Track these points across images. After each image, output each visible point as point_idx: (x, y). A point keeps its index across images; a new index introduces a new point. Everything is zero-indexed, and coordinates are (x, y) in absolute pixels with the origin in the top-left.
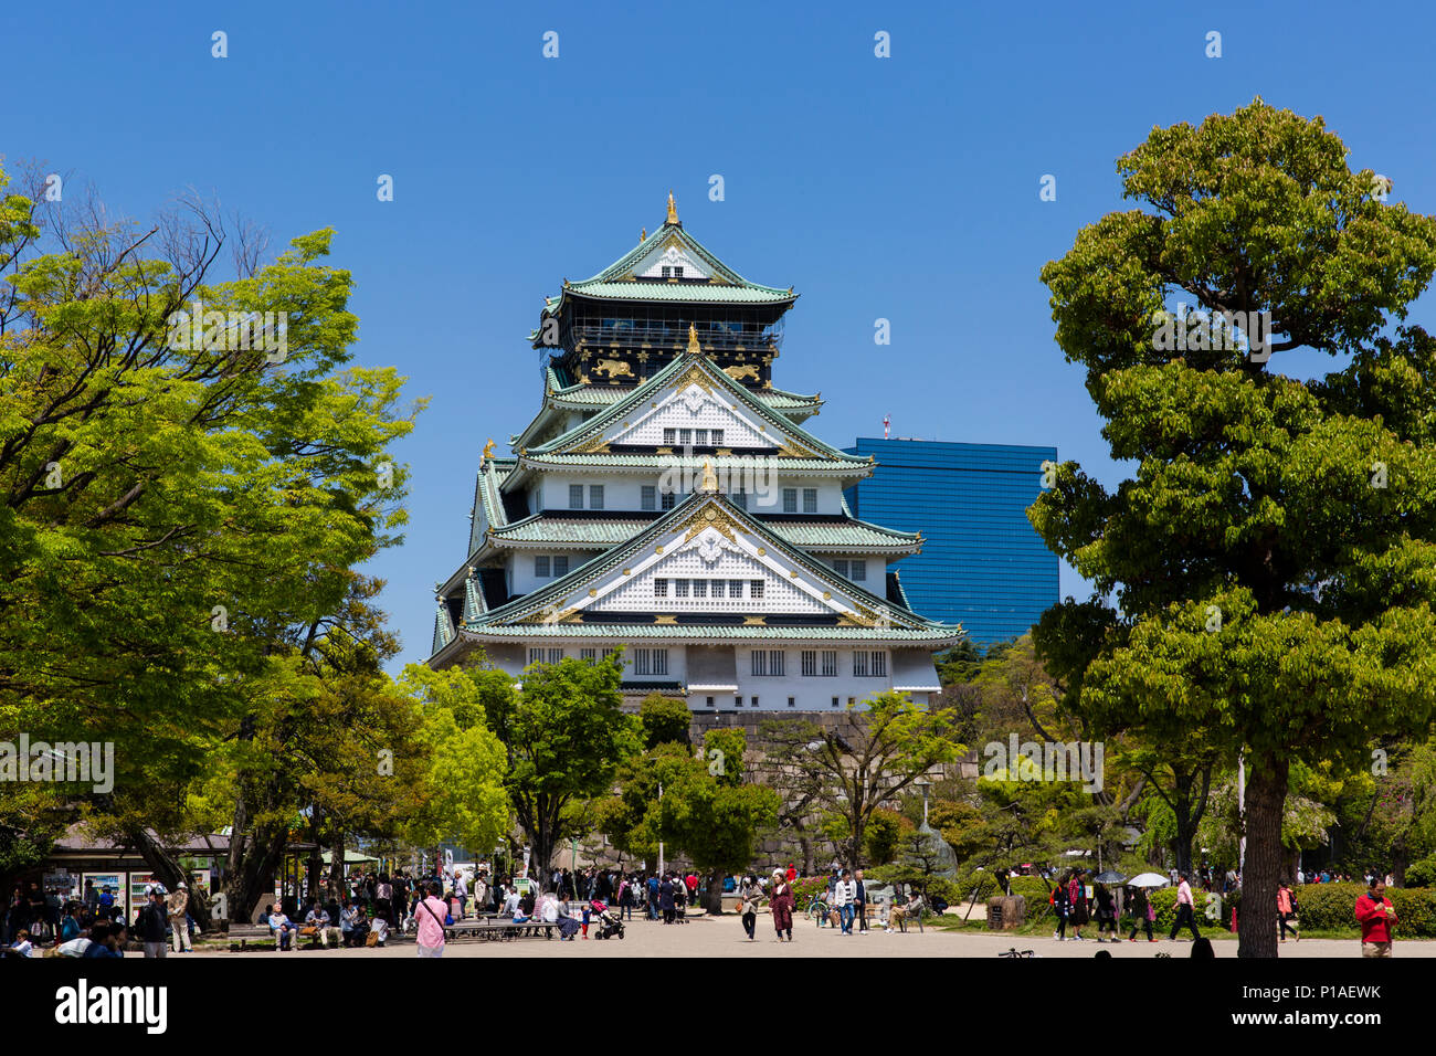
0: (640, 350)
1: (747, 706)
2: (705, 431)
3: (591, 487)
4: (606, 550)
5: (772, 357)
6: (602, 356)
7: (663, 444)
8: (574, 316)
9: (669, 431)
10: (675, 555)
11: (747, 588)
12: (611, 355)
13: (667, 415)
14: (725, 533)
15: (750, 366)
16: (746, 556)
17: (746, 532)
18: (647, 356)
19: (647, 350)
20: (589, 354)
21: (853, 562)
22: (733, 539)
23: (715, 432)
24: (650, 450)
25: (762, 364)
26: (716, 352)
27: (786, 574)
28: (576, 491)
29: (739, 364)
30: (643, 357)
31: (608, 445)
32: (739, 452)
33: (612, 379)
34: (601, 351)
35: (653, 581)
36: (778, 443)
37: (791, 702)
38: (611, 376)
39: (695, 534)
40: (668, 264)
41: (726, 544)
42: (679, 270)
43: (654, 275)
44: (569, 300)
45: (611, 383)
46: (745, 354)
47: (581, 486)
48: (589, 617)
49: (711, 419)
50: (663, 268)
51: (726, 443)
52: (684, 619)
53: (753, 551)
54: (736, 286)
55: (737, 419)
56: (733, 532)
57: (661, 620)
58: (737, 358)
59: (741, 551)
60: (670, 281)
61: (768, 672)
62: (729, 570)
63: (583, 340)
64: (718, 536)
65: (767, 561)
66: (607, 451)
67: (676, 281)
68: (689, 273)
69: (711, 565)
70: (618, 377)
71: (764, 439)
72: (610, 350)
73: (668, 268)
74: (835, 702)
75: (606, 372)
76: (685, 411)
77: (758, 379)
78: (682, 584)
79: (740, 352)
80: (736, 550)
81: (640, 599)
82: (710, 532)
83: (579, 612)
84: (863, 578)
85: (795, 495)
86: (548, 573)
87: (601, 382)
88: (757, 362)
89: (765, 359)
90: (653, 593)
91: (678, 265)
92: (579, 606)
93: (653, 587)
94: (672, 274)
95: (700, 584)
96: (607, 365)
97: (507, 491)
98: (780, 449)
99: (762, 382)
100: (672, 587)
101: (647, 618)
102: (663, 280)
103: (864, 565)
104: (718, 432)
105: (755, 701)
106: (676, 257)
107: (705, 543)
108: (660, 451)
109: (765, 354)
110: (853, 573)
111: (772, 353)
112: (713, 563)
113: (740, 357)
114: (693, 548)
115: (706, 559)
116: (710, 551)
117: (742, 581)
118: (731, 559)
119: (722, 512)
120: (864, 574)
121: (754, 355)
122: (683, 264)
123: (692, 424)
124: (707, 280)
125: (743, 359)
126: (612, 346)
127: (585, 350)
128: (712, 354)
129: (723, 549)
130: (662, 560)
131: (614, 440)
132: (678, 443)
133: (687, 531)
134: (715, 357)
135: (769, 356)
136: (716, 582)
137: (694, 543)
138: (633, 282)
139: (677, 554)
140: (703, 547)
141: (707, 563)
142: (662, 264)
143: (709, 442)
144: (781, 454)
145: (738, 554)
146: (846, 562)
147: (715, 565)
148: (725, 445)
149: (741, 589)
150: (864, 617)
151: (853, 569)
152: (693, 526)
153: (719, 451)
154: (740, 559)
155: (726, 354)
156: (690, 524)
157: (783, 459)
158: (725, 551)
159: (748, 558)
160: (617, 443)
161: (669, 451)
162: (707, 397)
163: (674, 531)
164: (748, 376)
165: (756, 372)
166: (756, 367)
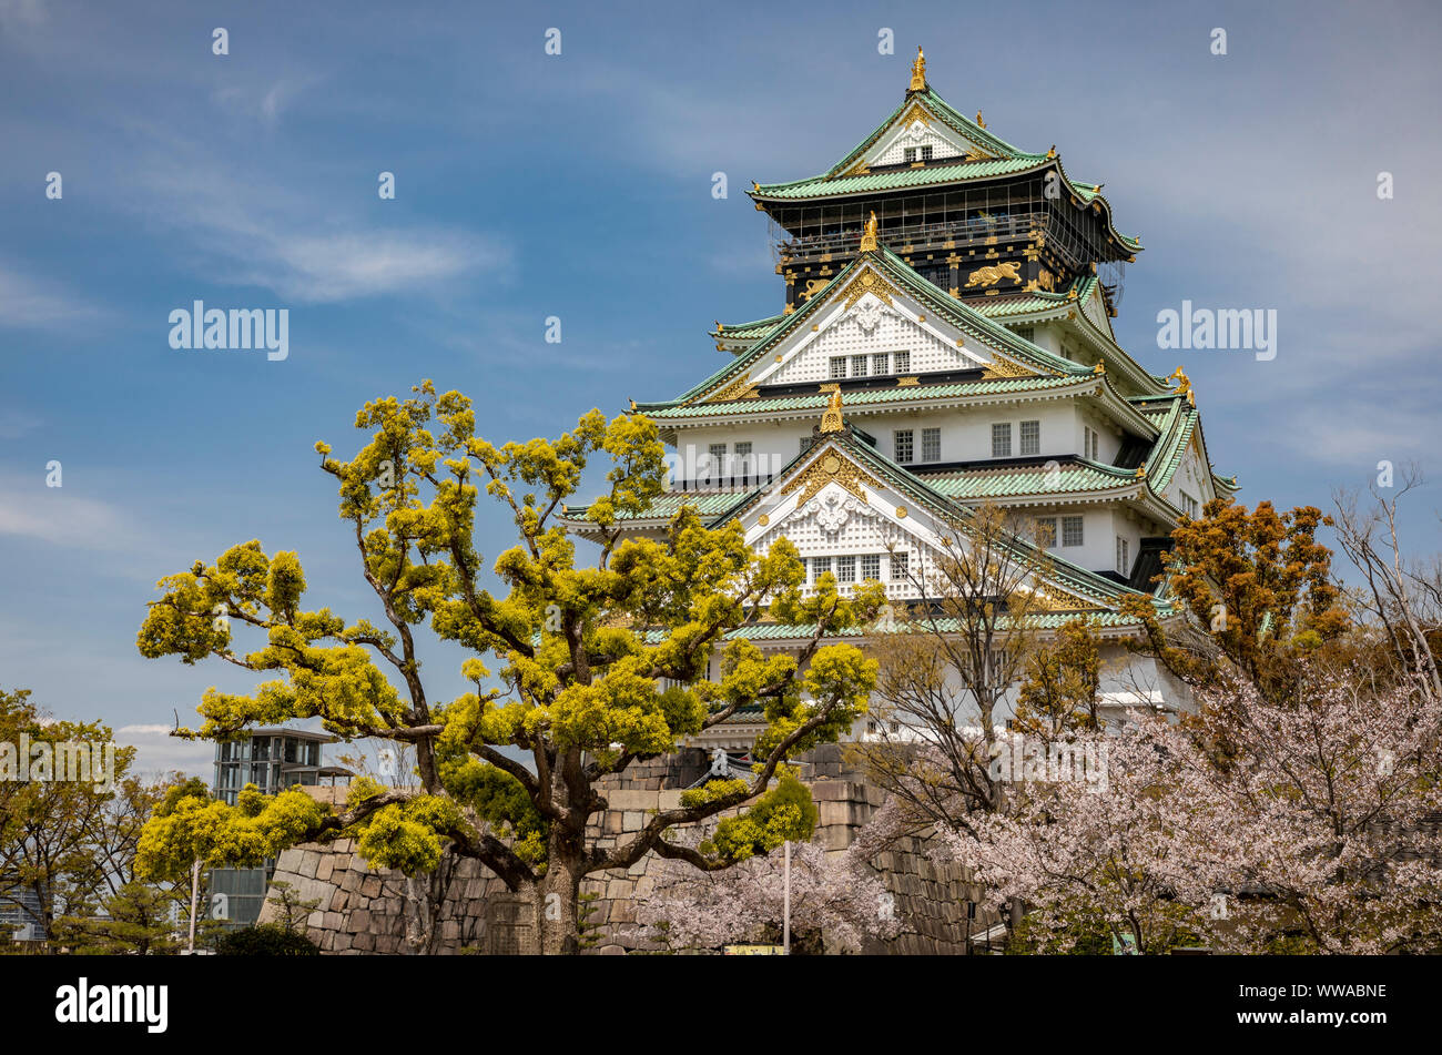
2: (885, 355)
6: (809, 276)
7: (829, 378)
9: (838, 361)
10: (785, 525)
11: (885, 567)
12: (821, 273)
13: (833, 340)
14: (852, 488)
15: (1007, 264)
16: (880, 520)
17: (881, 486)
20: (794, 276)
21: (1064, 520)
22: (863, 498)
23: (898, 355)
24: (811, 388)
26: (959, 251)
27: (936, 542)
29: (993, 263)
31: (756, 387)
32: (927, 379)
34: (808, 270)
36: (982, 361)
39: (811, 494)
40: (912, 145)
41: (854, 504)
42: (927, 150)
43: (895, 161)
46: (1000, 248)
49: (890, 337)
50: (906, 151)
51: (915, 368)
53: (889, 510)
54: (999, 160)
55: (927, 334)
56: (863, 487)
57: (768, 617)
58: (988, 256)
59: (874, 514)
60: (914, 166)
62: (860, 541)
63: (786, 258)
64: (842, 494)
65: (909, 524)
66: (755, 394)
67: (922, 165)
68: (941, 151)
69: (832, 536)
71: (964, 358)
72: (817, 266)
73: (914, 150)
76: (857, 331)
77: (1020, 280)
79: (991, 246)
80: (866, 512)
82: (833, 489)
84: (1080, 542)
85: (1009, 432)
88: (1018, 257)
89: (1026, 252)
91: (924, 143)
95: (821, 562)
96: (818, 286)
98: (986, 369)
99: (1021, 284)
102: (905, 166)
103: (1081, 523)
104: (903, 355)
105: (896, 726)
106: (921, 134)
107: (825, 506)
108: (824, 389)
109: (1024, 245)
110: (1064, 536)
111: (1034, 242)
112: (837, 533)
113: (992, 254)
114: (810, 514)
115: (827, 528)
116: (832, 519)
117: (878, 556)
118: (861, 526)
119: (847, 460)
120: (1081, 535)
121: (1010, 249)
122: (931, 141)
123: (868, 347)
124: (963, 158)
125: (997, 255)
126: (821, 260)
127: (789, 271)
128: (953, 254)
129: (850, 512)
130: (768, 534)
131: (765, 381)
132: (849, 375)
133: (801, 490)
134: (958, 259)
135: (1031, 246)
136: (843, 560)
137: (810, 507)
138: (865, 176)
139: (789, 524)
140: (822, 511)
141: (829, 533)
142: (904, 145)
143: (891, 372)
144: (987, 376)
145: (871, 518)
146: (1054, 520)
147: (840, 536)
148: (911, 372)
149: (878, 567)
150: (1049, 598)
151: (1065, 530)
152: (809, 483)
153: (902, 380)
154: (874, 525)
155: (972, 253)
156: (804, 482)
157: (989, 382)
158: (853, 515)
159: (884, 523)
160: (768, 384)
161: (835, 388)
162: (886, 309)
163: (783, 492)
164: (1004, 279)
165: (1016, 271)
166: (1016, 265)
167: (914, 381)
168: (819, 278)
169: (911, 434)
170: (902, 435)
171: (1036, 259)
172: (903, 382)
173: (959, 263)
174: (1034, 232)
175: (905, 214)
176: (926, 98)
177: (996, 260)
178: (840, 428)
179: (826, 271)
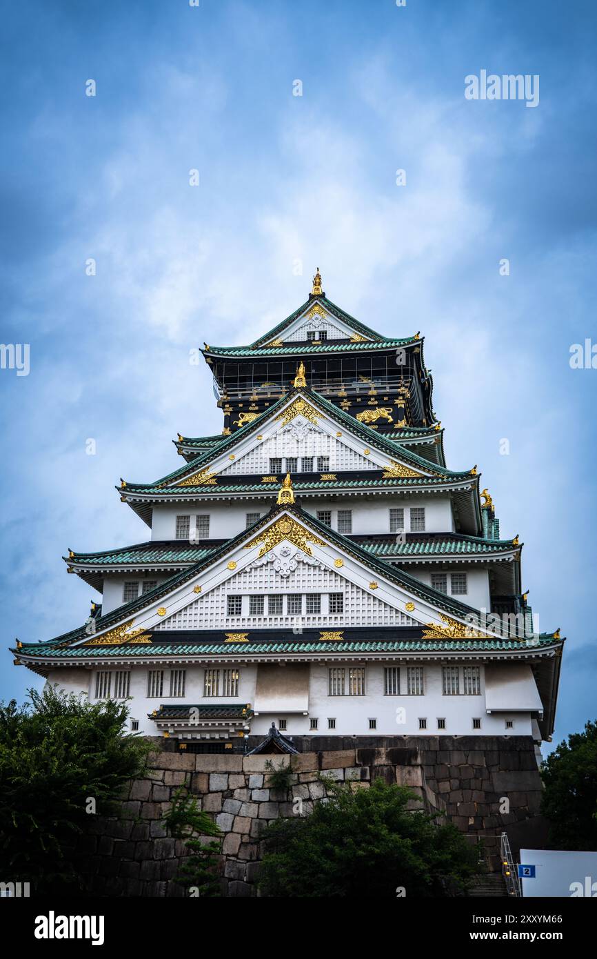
1: (323, 730)
2: (311, 459)
3: (198, 517)
4: (178, 571)
6: (241, 410)
7: (268, 473)
9: (275, 461)
10: (248, 570)
11: (325, 602)
13: (272, 446)
14: (301, 546)
15: (383, 409)
16: (322, 568)
20: (231, 409)
21: (453, 575)
22: (309, 552)
23: (320, 458)
24: (255, 479)
25: (395, 406)
26: (349, 398)
27: (365, 585)
28: (183, 521)
31: (214, 477)
32: (342, 476)
34: (241, 405)
35: (225, 598)
36: (383, 465)
37: (373, 724)
39: (270, 547)
40: (313, 329)
41: (303, 557)
42: (323, 334)
43: (300, 340)
44: (209, 361)
46: (379, 397)
47: (188, 517)
48: (158, 637)
49: (315, 446)
50: (308, 333)
51: (333, 468)
52: (255, 636)
53: (330, 562)
54: (374, 342)
55: (342, 444)
56: (309, 545)
57: (232, 638)
58: (370, 403)
59: (317, 564)
60: (314, 343)
61: (347, 692)
62: (305, 583)
63: (225, 397)
64: (294, 549)
65: (345, 572)
66: (213, 482)
67: (320, 343)
68: (333, 334)
69: (286, 579)
71: (370, 462)
72: (250, 404)
73: (314, 333)
74: (423, 723)
76: (291, 441)
77: (391, 420)
78: (256, 599)
79: (373, 396)
80: (311, 562)
81: (212, 616)
82: (286, 544)
83: (146, 632)
84: (465, 592)
85: (402, 515)
89: (397, 402)
90: (225, 611)
91: (321, 329)
92: (147, 625)
93: (225, 604)
95: (275, 598)
96: (247, 417)
98: (386, 471)
100: (246, 603)
101: (217, 637)
102: (307, 343)
103: (465, 579)
104: (324, 459)
105: (332, 723)
106: (319, 323)
107: (279, 557)
108: (265, 480)
109: (396, 396)
110: (452, 587)
111: (403, 395)
112: (288, 577)
113: (372, 402)
114: (268, 563)
115: (281, 573)
116: (285, 565)
117: (319, 595)
118: (306, 572)
119: (297, 524)
120: (465, 587)
121: (386, 399)
122: (327, 328)
123: (300, 452)
124: (349, 340)
125: (376, 403)
126: (251, 400)
127: (227, 406)
128: (345, 400)
129: (299, 562)
130: (234, 576)
131: (221, 472)
132: (284, 471)
133: (261, 545)
134: (349, 404)
135: (401, 398)
136: (292, 597)
137: (268, 557)
138: (280, 348)
139: (251, 569)
140: (277, 561)
141: (282, 577)
142: (307, 329)
143: (315, 469)
144: (386, 475)
145: (315, 567)
146: (445, 575)
147: (291, 579)
148: (330, 470)
149: (319, 603)
150: (452, 629)
151: (453, 583)
152: (267, 540)
153: (323, 476)
154: (317, 571)
155: (359, 400)
156: (264, 539)
157: (388, 479)
158: (301, 564)
159: (325, 570)
160: (223, 474)
161: (274, 479)
162: (312, 426)
163: (248, 546)
164: (381, 418)
165: (389, 414)
166: (389, 410)
167: (333, 477)
168: (249, 411)
169: (329, 514)
170: (323, 514)
171: (403, 406)
173: (349, 406)
174: (403, 389)
175: (313, 371)
176: (323, 301)
177: (375, 406)
178: (293, 501)
179: (253, 407)
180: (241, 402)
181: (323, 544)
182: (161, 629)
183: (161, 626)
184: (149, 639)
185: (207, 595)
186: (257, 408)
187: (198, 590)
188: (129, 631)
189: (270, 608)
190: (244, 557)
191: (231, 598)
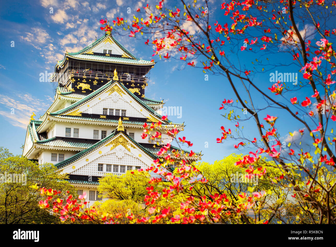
0: (94, 80)
2: (119, 110)
3: (74, 129)
4: (80, 151)
5: (145, 86)
6: (79, 81)
7: (102, 114)
8: (69, 65)
9: (105, 109)
11: (134, 169)
12: (83, 81)
13: (104, 103)
14: (126, 148)
15: (137, 89)
16: (134, 157)
18: (97, 82)
19: (97, 80)
20: (74, 80)
22: (129, 150)
24: (96, 116)
25: (141, 88)
26: (124, 83)
28: (68, 130)
29: (133, 88)
30: (95, 83)
31: (81, 113)
32: (132, 119)
33: (83, 90)
34: (79, 79)
35: (97, 165)
36: (147, 116)
38: (83, 89)
39: (114, 147)
42: (110, 51)
43: (100, 52)
44: (67, 59)
45: (83, 92)
46: (135, 84)
47: (70, 128)
48: (73, 177)
49: (122, 105)
50: (104, 50)
53: (137, 155)
54: (132, 59)
55: (132, 106)
56: (129, 147)
57: (100, 180)
58: (131, 85)
59: (132, 155)
60: (107, 55)
62: (127, 162)
63: (72, 75)
64: (124, 149)
65: (142, 159)
66: (80, 115)
67: (109, 55)
68: (114, 52)
70: (85, 90)
71: (142, 114)
72: (82, 79)
73: (106, 50)
75: (81, 88)
76: (112, 102)
77: (140, 94)
78: (109, 166)
79: (133, 83)
80: (130, 154)
81: (92, 171)
82: (120, 146)
83: (68, 175)
86: (56, 160)
87: (78, 91)
88: (140, 87)
89: (142, 86)
90: (98, 169)
91: (110, 49)
92: (68, 172)
93: (97, 167)
94: (107, 53)
95: (116, 166)
96: (82, 85)
97: (39, 132)
98: (148, 119)
99: (141, 95)
100: (105, 167)
101: (95, 179)
102: (104, 55)
104: (124, 111)
106: (109, 46)
107: (118, 151)
108: (102, 117)
109: (142, 84)
114: (114, 153)
115: (118, 157)
116: (120, 154)
117: (132, 166)
118: (128, 158)
119: (125, 139)
121: (138, 85)
122: (112, 49)
123: (115, 107)
124: (121, 56)
125: (134, 86)
127: (73, 79)
129: (125, 154)
130: (101, 156)
131: (84, 111)
132: (108, 114)
133: (111, 146)
135: (144, 85)
136: (122, 166)
137: (114, 151)
138: (92, 55)
139: (107, 154)
141: (119, 159)
142: (103, 48)
143: (120, 115)
144: (148, 121)
147: (122, 160)
148: (127, 116)
149: (132, 169)
152: (114, 144)
153: (124, 118)
154: (132, 158)
155: (128, 84)
156: (112, 144)
157: (149, 122)
158: (126, 154)
159: (135, 158)
160: (85, 113)
161: (105, 117)
162: (120, 97)
163: (107, 146)
164: (136, 92)
165: (139, 91)
166: (139, 89)
167: (128, 119)
168: (82, 82)
171: (144, 88)
172: (125, 119)
174: (145, 81)
175: (110, 69)
178: (123, 130)
179: (84, 81)
180: (79, 78)
181: (134, 148)
182: (73, 174)
183: (73, 173)
184: (68, 177)
185: (91, 163)
186: (86, 81)
187: (87, 160)
188: (61, 173)
189: (114, 170)
190: (105, 149)
191: (99, 164)
